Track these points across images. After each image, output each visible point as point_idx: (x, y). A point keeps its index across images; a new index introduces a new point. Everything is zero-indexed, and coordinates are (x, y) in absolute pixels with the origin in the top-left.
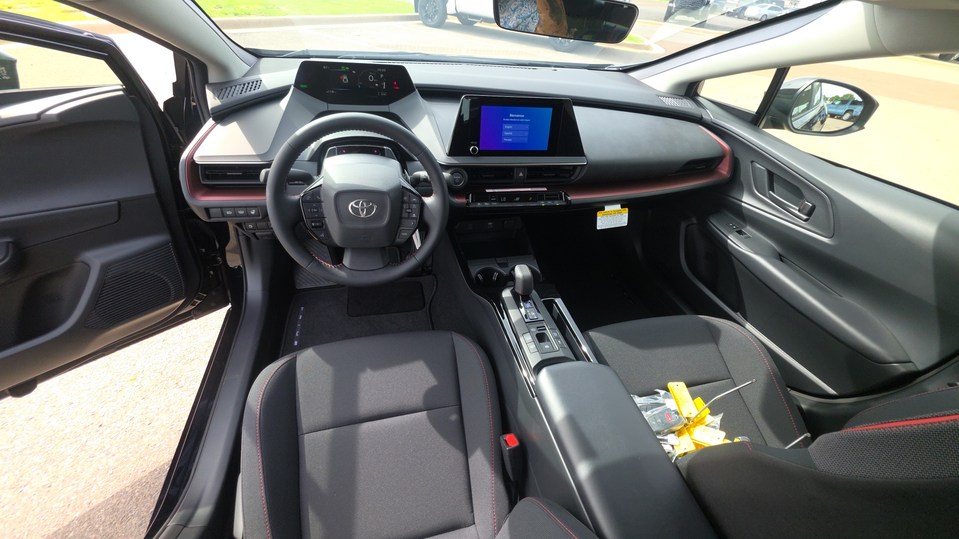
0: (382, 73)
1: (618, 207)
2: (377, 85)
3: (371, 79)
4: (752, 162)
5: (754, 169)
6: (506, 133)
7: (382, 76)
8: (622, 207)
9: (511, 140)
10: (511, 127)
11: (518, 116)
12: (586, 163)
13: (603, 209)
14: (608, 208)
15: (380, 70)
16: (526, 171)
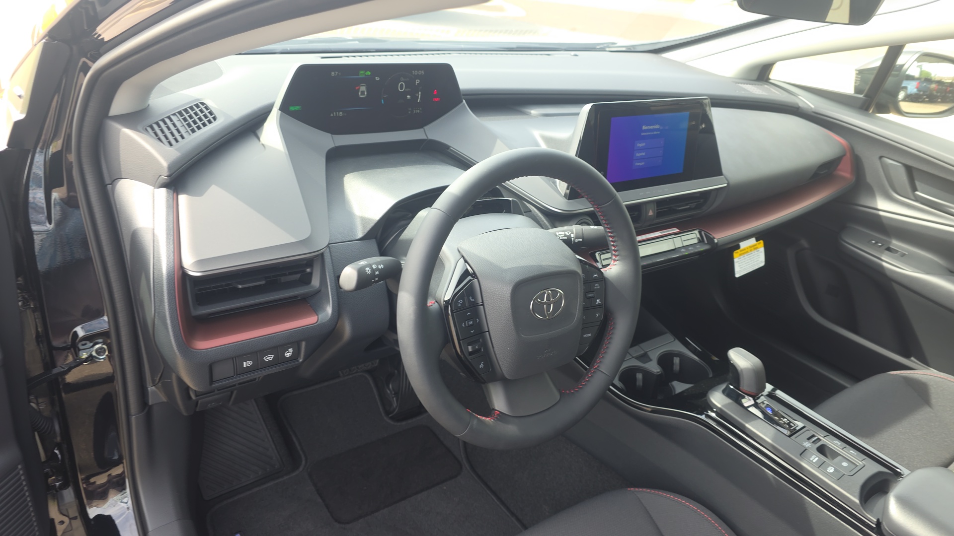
0: (417, 77)
1: (752, 241)
2: (408, 97)
3: (401, 88)
4: (881, 157)
5: (885, 167)
6: (638, 155)
7: (417, 81)
8: (757, 240)
9: (643, 163)
10: (644, 144)
11: (651, 127)
12: (725, 185)
13: (738, 247)
14: (743, 245)
15: (415, 73)
16: (656, 206)
